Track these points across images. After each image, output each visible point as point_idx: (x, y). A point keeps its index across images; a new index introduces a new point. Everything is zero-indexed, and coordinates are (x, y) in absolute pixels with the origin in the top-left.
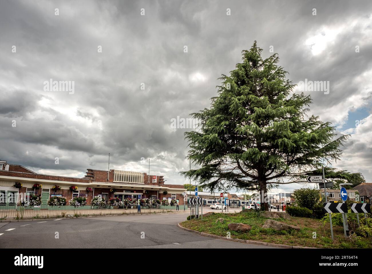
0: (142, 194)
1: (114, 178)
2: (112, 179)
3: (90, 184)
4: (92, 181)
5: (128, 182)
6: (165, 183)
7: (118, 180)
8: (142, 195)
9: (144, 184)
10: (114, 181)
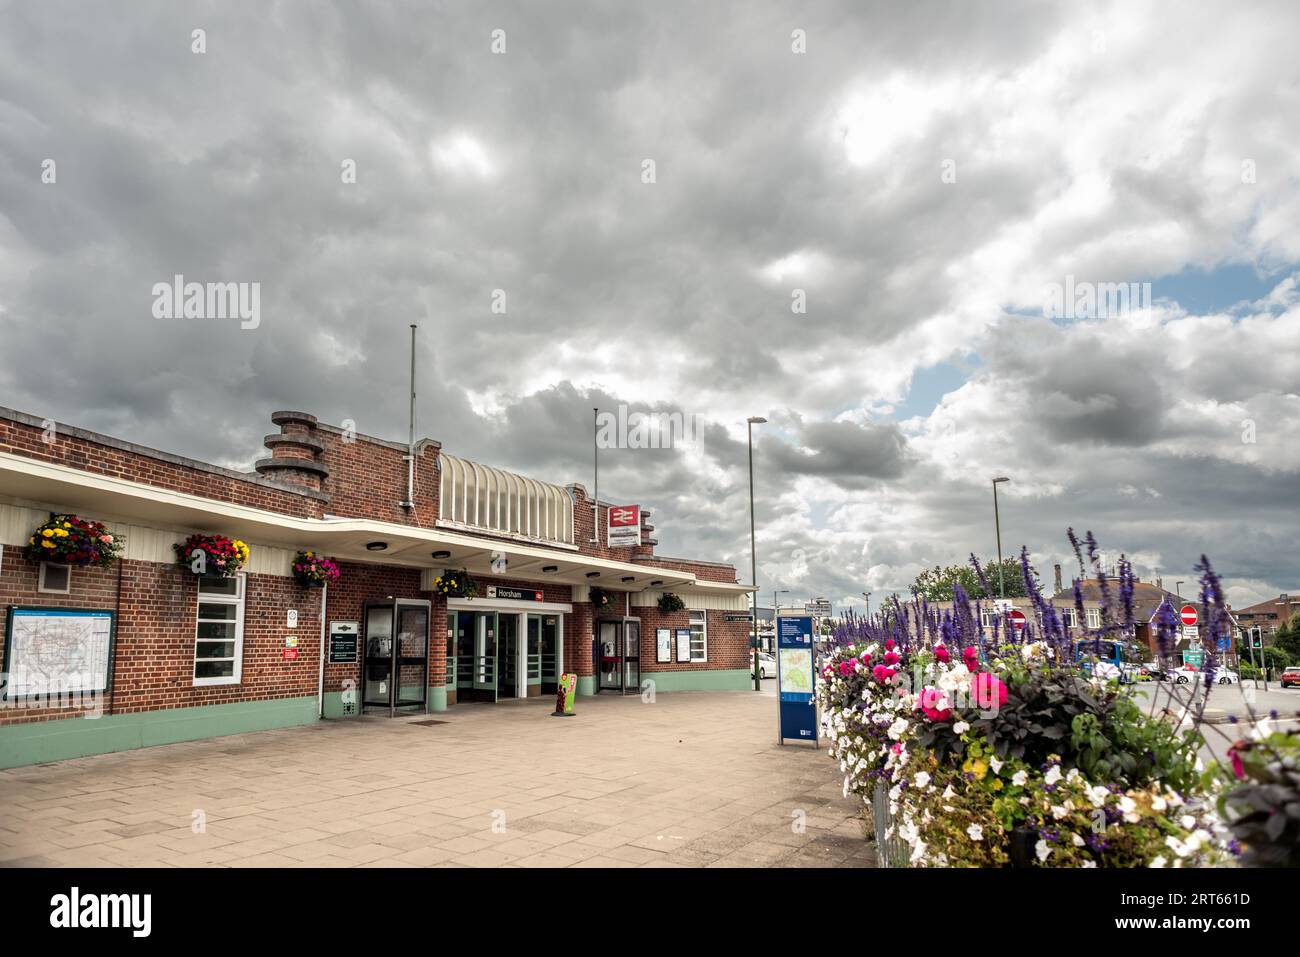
0: (567, 608)
1: (438, 501)
2: (427, 507)
3: (311, 525)
4: (325, 508)
5: (507, 533)
6: (657, 552)
7: (459, 518)
8: (566, 615)
9: (577, 548)
10: (440, 523)
